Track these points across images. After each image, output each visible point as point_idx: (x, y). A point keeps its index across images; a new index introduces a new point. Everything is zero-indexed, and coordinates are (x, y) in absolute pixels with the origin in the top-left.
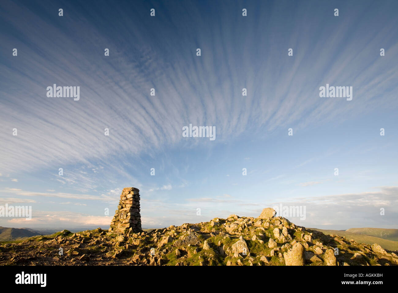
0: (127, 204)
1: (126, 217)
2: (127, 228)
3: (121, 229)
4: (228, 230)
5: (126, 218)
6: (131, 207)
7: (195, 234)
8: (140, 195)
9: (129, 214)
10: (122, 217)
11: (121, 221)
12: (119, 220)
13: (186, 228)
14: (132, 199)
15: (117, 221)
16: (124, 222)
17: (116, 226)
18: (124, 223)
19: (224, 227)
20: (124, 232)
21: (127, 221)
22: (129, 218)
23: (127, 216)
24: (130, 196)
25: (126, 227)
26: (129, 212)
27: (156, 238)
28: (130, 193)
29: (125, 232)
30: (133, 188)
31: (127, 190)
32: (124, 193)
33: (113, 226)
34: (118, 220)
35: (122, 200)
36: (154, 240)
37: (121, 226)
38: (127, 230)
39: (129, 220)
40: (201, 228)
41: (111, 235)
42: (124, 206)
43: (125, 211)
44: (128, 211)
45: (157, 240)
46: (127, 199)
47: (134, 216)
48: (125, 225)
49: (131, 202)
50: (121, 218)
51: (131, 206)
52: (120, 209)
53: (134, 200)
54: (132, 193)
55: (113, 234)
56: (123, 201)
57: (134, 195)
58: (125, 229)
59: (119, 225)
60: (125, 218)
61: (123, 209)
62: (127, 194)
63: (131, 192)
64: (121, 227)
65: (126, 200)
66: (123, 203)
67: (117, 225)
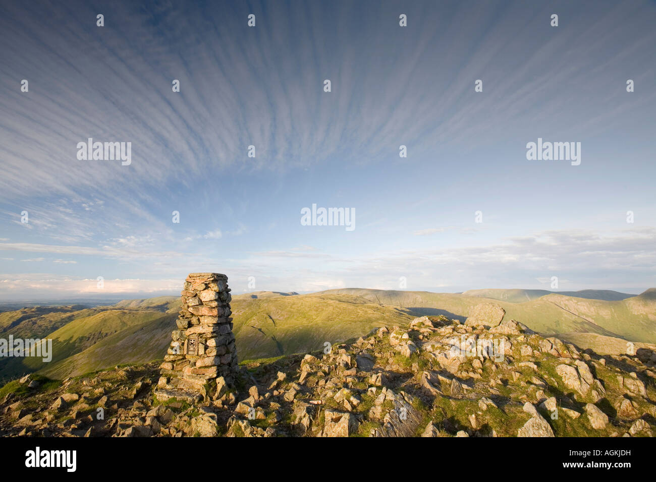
0: (202, 316)
1: (205, 350)
2: (209, 380)
3: (192, 380)
4: (444, 365)
5: (205, 353)
6: (214, 324)
7: (404, 398)
8: (230, 290)
9: (212, 343)
10: (192, 349)
11: (192, 361)
12: (184, 358)
13: (349, 363)
14: (215, 304)
15: (179, 360)
16: (199, 364)
17: (178, 374)
18: (200, 368)
19: (433, 356)
20: (205, 390)
21: (209, 361)
22: (214, 353)
23: (206, 348)
24: (209, 295)
25: (208, 378)
26: (212, 337)
27: (305, 416)
28: (207, 287)
29: (207, 392)
30: (214, 274)
31: (198, 281)
32: (191, 288)
33: (170, 372)
34: (181, 357)
35: (188, 307)
36: (300, 423)
37: (193, 372)
38: (210, 386)
39: (213, 358)
40: (376, 357)
41: (170, 401)
42: (194, 320)
43: (200, 334)
44: (209, 336)
45: (311, 421)
46: (201, 303)
47: (223, 344)
48: (203, 371)
49: (215, 312)
50: (190, 353)
51: (215, 322)
52: (185, 328)
53: (221, 304)
54: (215, 287)
55: (175, 399)
56: (191, 310)
57: (219, 293)
58: (205, 382)
59: (187, 370)
60: (201, 352)
61: (192, 330)
62: (199, 289)
63: (212, 285)
64: (193, 377)
65: (200, 307)
66: (192, 314)
67: (181, 370)
